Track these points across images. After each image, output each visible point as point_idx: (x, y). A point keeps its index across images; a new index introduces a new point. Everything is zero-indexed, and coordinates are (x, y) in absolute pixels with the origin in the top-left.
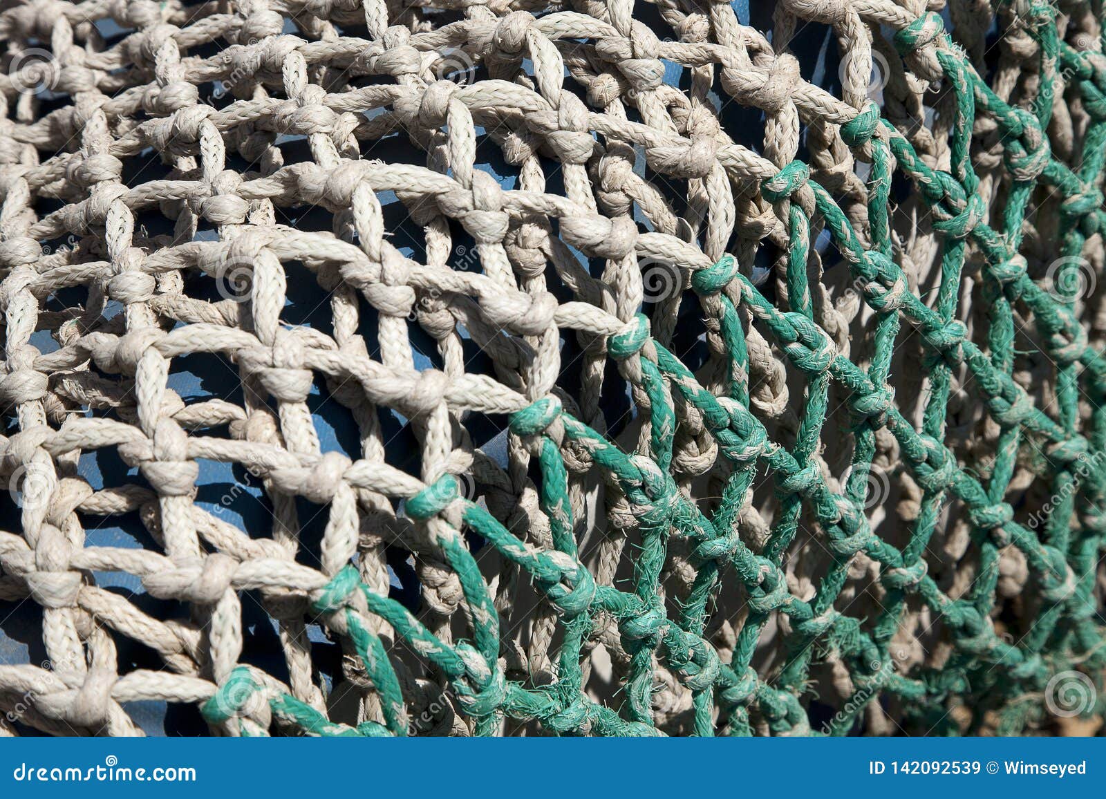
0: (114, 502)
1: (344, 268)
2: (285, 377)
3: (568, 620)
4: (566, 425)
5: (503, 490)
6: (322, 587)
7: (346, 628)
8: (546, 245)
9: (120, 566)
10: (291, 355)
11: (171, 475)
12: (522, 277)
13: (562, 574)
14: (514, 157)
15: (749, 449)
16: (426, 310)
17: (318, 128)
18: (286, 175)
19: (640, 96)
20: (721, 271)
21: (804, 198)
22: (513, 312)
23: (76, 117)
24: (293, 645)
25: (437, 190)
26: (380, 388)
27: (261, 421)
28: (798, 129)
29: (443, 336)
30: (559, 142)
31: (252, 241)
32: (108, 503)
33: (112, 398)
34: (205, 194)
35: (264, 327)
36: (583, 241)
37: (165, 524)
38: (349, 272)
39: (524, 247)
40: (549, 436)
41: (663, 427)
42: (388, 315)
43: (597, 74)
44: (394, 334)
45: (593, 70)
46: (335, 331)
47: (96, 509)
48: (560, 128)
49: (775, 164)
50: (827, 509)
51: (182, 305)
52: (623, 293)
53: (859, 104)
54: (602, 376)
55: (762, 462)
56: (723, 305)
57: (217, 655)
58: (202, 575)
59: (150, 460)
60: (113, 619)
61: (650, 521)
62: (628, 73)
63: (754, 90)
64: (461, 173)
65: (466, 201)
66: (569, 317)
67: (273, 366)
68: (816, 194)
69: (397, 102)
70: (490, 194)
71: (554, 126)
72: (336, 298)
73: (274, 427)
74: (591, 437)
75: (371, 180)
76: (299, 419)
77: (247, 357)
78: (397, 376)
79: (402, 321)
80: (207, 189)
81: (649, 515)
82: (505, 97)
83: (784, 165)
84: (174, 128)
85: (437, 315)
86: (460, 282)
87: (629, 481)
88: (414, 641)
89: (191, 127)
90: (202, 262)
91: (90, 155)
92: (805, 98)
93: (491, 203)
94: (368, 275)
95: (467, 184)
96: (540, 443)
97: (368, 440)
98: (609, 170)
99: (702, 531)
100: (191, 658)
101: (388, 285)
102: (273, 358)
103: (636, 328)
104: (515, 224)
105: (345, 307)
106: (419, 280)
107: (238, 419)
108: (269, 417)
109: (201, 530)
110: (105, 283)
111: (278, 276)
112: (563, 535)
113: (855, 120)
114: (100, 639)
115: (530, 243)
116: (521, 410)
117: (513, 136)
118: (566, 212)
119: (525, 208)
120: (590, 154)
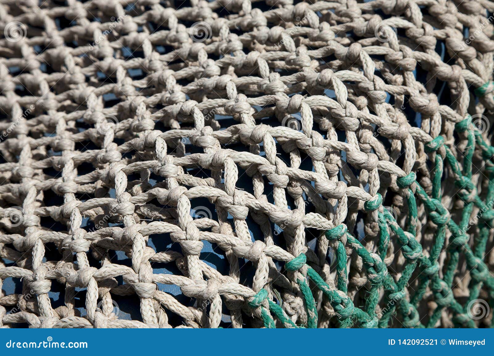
0: (165, 257)
1: (260, 167)
2: (239, 209)
3: (342, 321)
4: (348, 237)
5: (316, 264)
6: (253, 296)
7: (261, 314)
8: (340, 163)
9: (173, 282)
10: (241, 200)
11: (194, 246)
12: (330, 175)
13: (342, 301)
14: (325, 127)
15: (415, 254)
16: (292, 186)
17: (245, 111)
18: (233, 129)
19: (377, 106)
20: (410, 178)
21: (442, 151)
22: (330, 188)
23: (133, 105)
24: (236, 321)
25: (298, 138)
26: (277, 216)
27: (226, 227)
28: (441, 123)
29: (297, 197)
30: (346, 121)
31: (223, 154)
32: (163, 257)
33: (163, 215)
34: (198, 135)
35: (229, 188)
36: (357, 162)
37: (190, 266)
38: (262, 168)
39: (331, 163)
40: (341, 241)
41: (385, 241)
42: (278, 187)
43: (358, 96)
44: (280, 195)
45: (356, 94)
46: (255, 193)
47: (158, 260)
48: (346, 116)
49: (432, 137)
50: (437, 285)
51: (190, 179)
52: (372, 184)
53: (464, 115)
54: (356, 220)
55: (419, 260)
56: (409, 193)
57: (211, 322)
58: (207, 287)
59: (184, 239)
60: (168, 304)
61: (376, 281)
62: (372, 96)
63: (423, 106)
64: (307, 131)
65: (309, 142)
66: (351, 192)
67: (234, 204)
68: (446, 150)
69: (278, 102)
70: (320, 140)
71: (344, 115)
72: (255, 179)
73: (231, 230)
74: (357, 243)
75: (270, 132)
76: (242, 226)
77: (223, 200)
78: (283, 211)
79: (283, 190)
80: (199, 133)
81: (375, 278)
82: (324, 102)
83: (435, 137)
84: (181, 109)
85: (296, 188)
86: (307, 175)
87: (369, 263)
88: (285, 323)
89: (189, 109)
90: (201, 161)
91: (142, 119)
92: (443, 111)
93: (320, 144)
94: (271, 170)
95: (309, 136)
96: (337, 244)
97: (267, 238)
98: (364, 135)
99: (393, 288)
100: (198, 323)
101: (279, 174)
102: (234, 201)
103: (377, 198)
104: (328, 154)
105: (259, 183)
106: (291, 173)
107: (216, 226)
108: (229, 226)
109: (204, 270)
110: (158, 169)
111: (235, 168)
112: (343, 284)
113: (462, 121)
114: (162, 313)
115: (333, 162)
116: (332, 229)
117: (325, 119)
118: (350, 150)
119: (333, 147)
120: (357, 127)
